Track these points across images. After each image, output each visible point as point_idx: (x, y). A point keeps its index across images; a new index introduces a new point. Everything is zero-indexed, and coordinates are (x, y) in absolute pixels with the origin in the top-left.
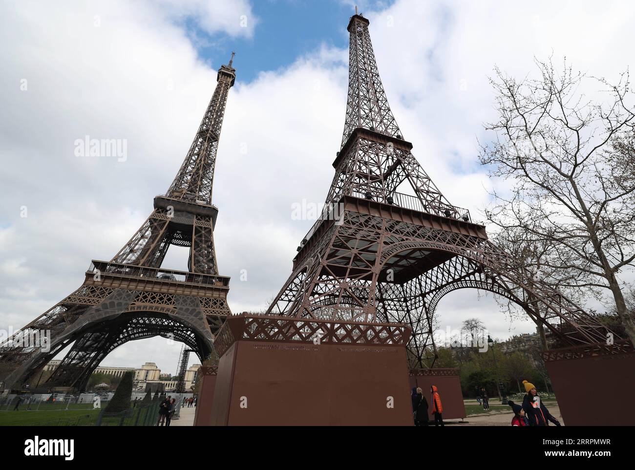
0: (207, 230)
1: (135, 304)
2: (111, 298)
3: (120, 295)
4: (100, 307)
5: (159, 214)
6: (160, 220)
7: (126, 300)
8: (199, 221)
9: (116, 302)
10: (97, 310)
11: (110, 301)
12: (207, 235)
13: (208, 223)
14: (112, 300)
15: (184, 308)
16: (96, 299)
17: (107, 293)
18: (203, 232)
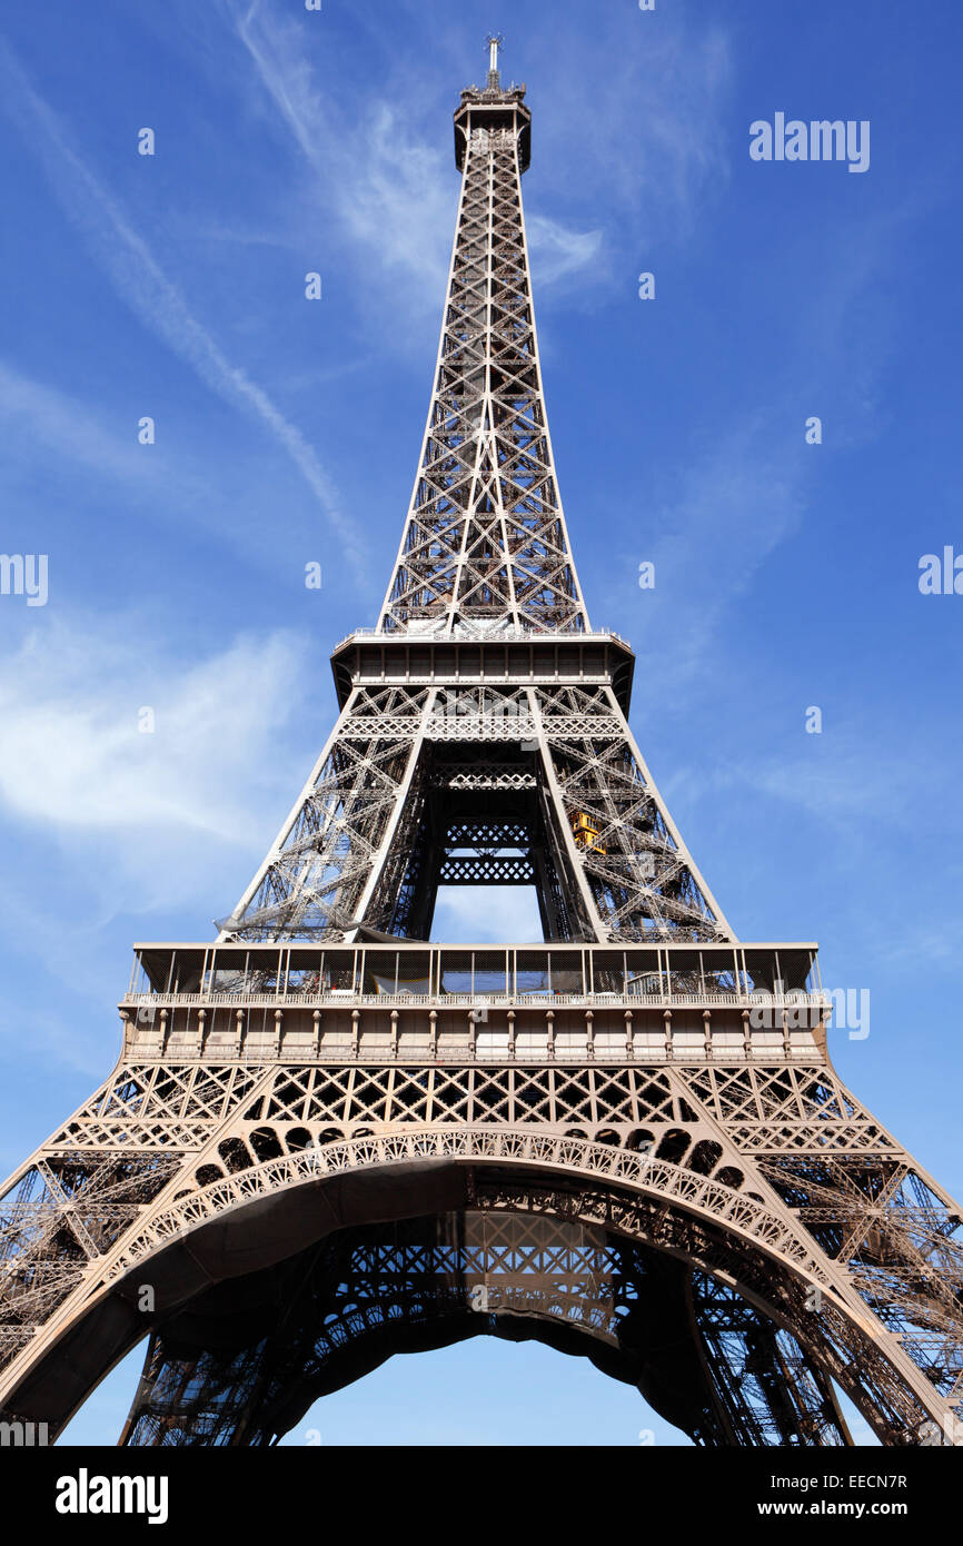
0: (609, 753)
1: (369, 1133)
2: (253, 1113)
3: (290, 1094)
4: (214, 1158)
5: (369, 720)
6: (383, 745)
7: (327, 1117)
8: (557, 719)
9: (282, 1129)
10: (207, 1174)
11: (253, 1125)
12: (616, 773)
13: (604, 719)
14: (263, 1122)
15: (624, 1130)
16: (187, 1122)
17: (229, 1090)
18: (594, 762)
